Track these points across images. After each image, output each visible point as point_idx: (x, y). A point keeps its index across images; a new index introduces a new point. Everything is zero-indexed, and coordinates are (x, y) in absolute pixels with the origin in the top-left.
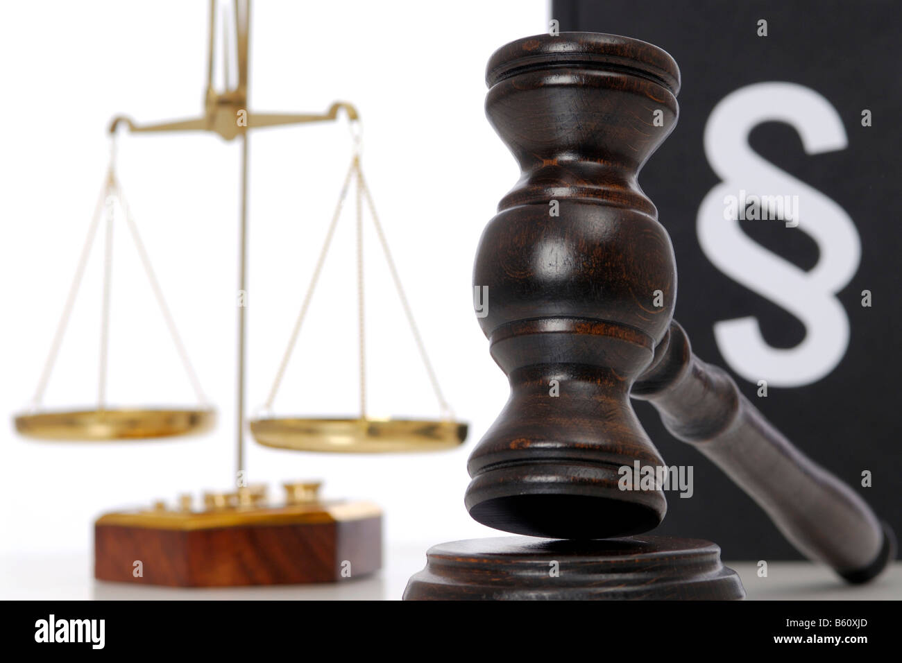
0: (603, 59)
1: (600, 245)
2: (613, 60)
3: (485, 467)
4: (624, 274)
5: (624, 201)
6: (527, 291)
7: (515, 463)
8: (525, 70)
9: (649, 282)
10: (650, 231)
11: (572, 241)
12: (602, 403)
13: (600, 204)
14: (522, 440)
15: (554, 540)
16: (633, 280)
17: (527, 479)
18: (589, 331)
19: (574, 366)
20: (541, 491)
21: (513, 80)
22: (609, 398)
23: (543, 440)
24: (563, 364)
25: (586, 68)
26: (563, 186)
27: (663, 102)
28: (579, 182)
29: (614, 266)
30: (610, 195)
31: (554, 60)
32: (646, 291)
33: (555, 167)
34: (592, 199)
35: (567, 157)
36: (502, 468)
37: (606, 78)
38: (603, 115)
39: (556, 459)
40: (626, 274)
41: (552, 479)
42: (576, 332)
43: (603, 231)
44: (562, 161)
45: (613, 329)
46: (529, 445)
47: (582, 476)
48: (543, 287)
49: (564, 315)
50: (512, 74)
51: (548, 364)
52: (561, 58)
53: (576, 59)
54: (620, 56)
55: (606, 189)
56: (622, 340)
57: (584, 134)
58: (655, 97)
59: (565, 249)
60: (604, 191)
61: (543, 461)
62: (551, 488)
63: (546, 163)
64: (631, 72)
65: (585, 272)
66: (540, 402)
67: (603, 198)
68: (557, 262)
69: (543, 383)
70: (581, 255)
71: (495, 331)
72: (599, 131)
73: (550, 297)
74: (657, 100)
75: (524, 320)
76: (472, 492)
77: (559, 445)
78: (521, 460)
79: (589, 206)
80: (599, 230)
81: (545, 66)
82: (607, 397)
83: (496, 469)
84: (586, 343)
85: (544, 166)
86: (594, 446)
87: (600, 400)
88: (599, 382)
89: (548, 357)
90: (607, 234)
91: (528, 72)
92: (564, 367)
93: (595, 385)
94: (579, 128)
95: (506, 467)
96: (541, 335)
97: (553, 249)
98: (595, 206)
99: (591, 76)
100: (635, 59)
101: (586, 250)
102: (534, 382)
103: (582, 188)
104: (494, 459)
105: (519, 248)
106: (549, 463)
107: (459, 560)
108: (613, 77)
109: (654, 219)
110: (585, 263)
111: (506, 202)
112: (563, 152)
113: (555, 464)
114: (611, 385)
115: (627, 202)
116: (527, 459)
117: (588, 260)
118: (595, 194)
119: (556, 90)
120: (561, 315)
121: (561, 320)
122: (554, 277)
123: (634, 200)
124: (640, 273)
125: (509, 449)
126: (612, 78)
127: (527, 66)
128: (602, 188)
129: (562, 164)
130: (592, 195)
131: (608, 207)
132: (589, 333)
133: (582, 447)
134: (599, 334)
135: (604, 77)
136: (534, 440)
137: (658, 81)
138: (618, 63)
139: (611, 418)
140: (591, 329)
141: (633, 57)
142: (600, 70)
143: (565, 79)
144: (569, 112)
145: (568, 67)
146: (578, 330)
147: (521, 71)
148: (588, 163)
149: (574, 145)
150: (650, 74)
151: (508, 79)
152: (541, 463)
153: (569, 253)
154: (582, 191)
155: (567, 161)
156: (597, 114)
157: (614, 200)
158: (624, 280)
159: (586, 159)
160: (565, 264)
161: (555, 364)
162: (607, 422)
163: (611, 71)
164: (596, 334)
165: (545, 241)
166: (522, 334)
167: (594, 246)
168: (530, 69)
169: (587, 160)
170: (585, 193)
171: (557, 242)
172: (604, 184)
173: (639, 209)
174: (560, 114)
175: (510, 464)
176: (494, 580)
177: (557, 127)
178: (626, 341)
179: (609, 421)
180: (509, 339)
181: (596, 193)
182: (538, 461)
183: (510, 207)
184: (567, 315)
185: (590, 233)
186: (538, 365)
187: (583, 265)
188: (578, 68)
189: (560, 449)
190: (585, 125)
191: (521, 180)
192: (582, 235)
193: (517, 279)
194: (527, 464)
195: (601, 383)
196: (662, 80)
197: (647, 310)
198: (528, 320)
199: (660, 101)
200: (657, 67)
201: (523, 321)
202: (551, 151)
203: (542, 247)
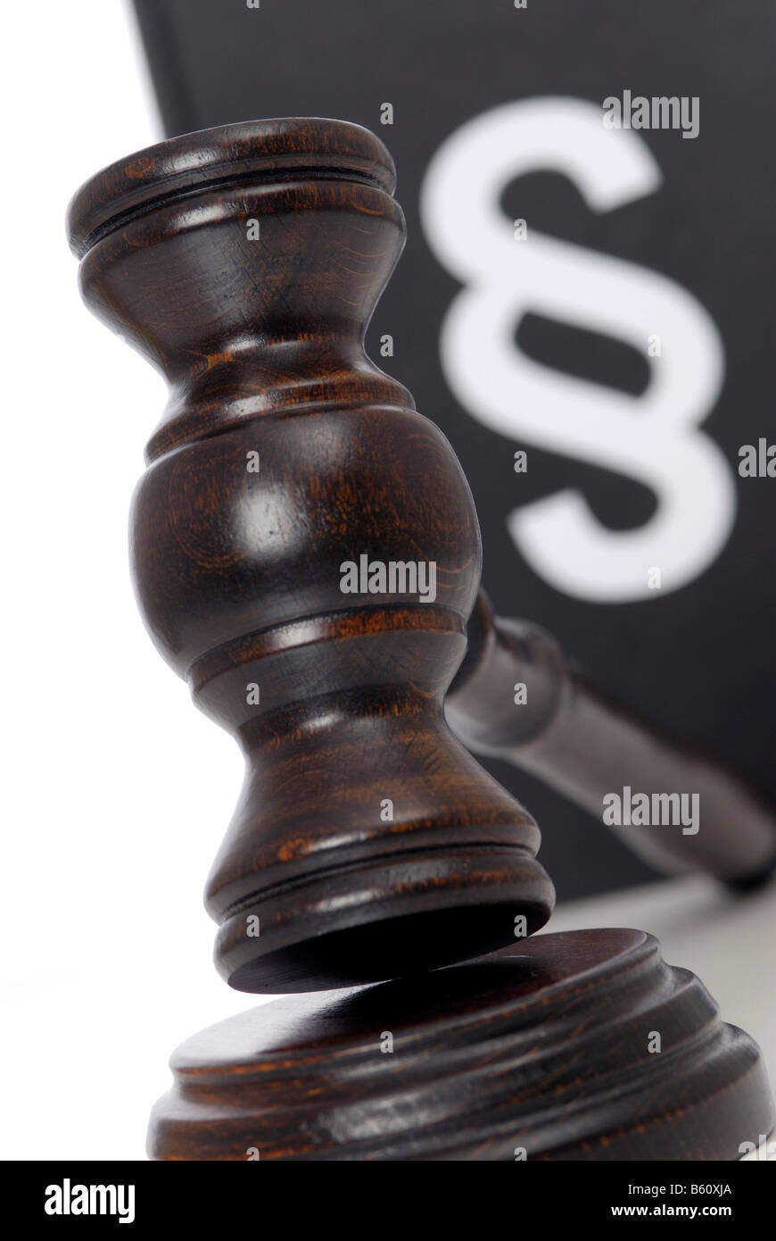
0: (269, 164)
1: (347, 479)
2: (286, 162)
3: (241, 901)
4: (397, 518)
5: (362, 395)
6: (240, 586)
7: (294, 883)
8: (140, 212)
9: (439, 523)
10: (417, 436)
11: (298, 483)
12: (410, 744)
13: (326, 410)
14: (298, 842)
15: (367, 986)
16: (414, 525)
17: (323, 906)
18: (361, 629)
19: (350, 694)
20: (352, 921)
21: (124, 234)
22: (419, 734)
23: (331, 835)
24: (329, 694)
25: (246, 186)
26: (254, 393)
27: (382, 213)
28: (282, 382)
29: (377, 510)
30: (336, 390)
31: (189, 183)
32: (438, 538)
33: (230, 365)
34: (307, 405)
35: (244, 344)
36: (273, 896)
37: (282, 195)
38: (291, 258)
39: (363, 860)
40: (400, 518)
41: (365, 896)
42: (340, 635)
43: (344, 455)
44: (241, 352)
45: (400, 616)
46: (313, 848)
47: (415, 879)
48: (267, 573)
49: (313, 613)
50: (118, 224)
51: (303, 701)
52: (199, 178)
53: (224, 175)
54: (296, 152)
55: (327, 381)
56: (418, 630)
57: (266, 297)
58: (368, 208)
59: (287, 499)
60: (326, 386)
61: (342, 870)
62: (367, 912)
63: (212, 361)
64: (319, 175)
65: (333, 532)
66: (308, 769)
67: (326, 399)
68: (280, 527)
69: (302, 735)
70: (319, 505)
71: (195, 664)
72: (289, 287)
73: (284, 587)
74: (373, 212)
75: (246, 636)
76: (229, 948)
77: (363, 836)
78: (303, 875)
79: (310, 418)
80: (337, 455)
81: (173, 198)
82: (416, 732)
83: (261, 901)
84: (361, 650)
85: (210, 367)
86: (422, 821)
87: (407, 741)
88: (396, 710)
89: (302, 688)
90: (352, 458)
91: (147, 214)
92: (331, 701)
93: (389, 717)
94: (255, 289)
95: (280, 894)
96: (282, 655)
97: (268, 505)
98: (319, 415)
99: (257, 197)
100: (321, 152)
101: (324, 495)
102: (288, 736)
103: (288, 390)
104: (254, 885)
105: (209, 516)
106: (353, 871)
107: (241, 1071)
108: (294, 191)
109: (413, 413)
110: (328, 518)
111: (158, 444)
112: (236, 335)
113: (364, 869)
114: (417, 709)
115: (367, 395)
116: (314, 872)
117: (332, 511)
118: (311, 395)
119: (205, 234)
120: (308, 614)
121: (311, 622)
122: (282, 551)
123: (374, 390)
124: (422, 511)
125: (279, 862)
126: (292, 193)
127: (143, 205)
128: (319, 381)
129: (240, 356)
130: (308, 398)
131: (340, 412)
132: (364, 633)
133: (403, 829)
134: (380, 630)
135: (280, 193)
136: (318, 837)
137: (364, 180)
138: (296, 165)
139: (434, 766)
140: (364, 625)
141: (317, 148)
142: (268, 183)
143: (212, 213)
144: (234, 267)
145: (215, 191)
146: (343, 632)
147: (134, 215)
148: (284, 344)
149: (252, 319)
150: (349, 171)
151: (115, 234)
152: (339, 875)
153: (298, 506)
154: (289, 395)
155: (246, 350)
156: (281, 259)
157: (346, 398)
158: (399, 529)
159: (278, 339)
160: (295, 526)
161: (316, 698)
162: (430, 777)
163: (287, 181)
164: (374, 631)
165: (252, 494)
166: (247, 661)
167: (336, 485)
168: (149, 208)
169: (281, 341)
170: (295, 398)
171: (273, 492)
172: (322, 374)
173: (387, 402)
174: (219, 273)
175: (286, 886)
176: (312, 1093)
177: (218, 297)
178: (424, 631)
179: (432, 773)
180: (225, 674)
181: (313, 393)
182: (334, 872)
183: (171, 449)
184: (317, 612)
185: (324, 464)
186: (288, 705)
187: (327, 522)
188: (230, 189)
189: (368, 842)
190: (263, 282)
191: (173, 401)
192: (312, 469)
193: (219, 569)
194: (315, 882)
195: (399, 711)
196: (371, 177)
197: (448, 571)
198: (254, 634)
199: (377, 213)
200: (358, 156)
201: (243, 638)
202: (215, 340)
203: (248, 505)
